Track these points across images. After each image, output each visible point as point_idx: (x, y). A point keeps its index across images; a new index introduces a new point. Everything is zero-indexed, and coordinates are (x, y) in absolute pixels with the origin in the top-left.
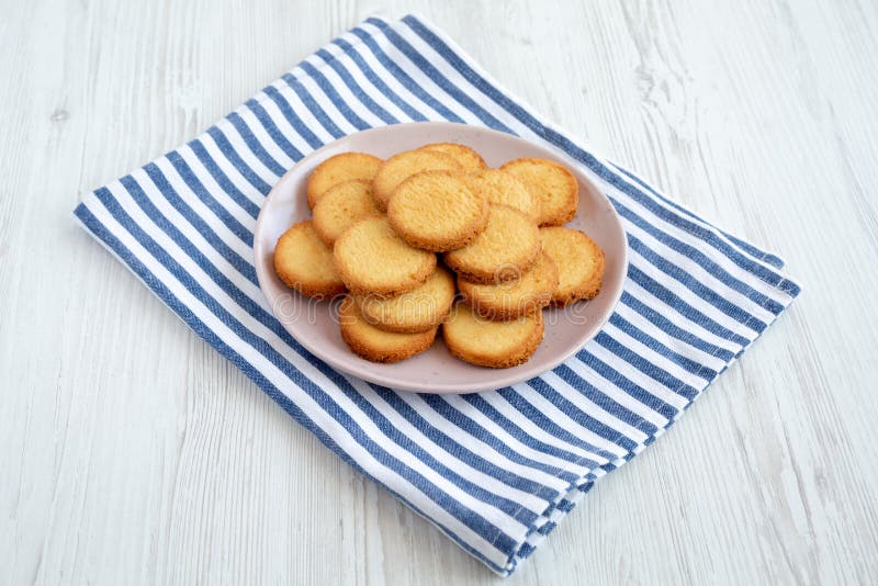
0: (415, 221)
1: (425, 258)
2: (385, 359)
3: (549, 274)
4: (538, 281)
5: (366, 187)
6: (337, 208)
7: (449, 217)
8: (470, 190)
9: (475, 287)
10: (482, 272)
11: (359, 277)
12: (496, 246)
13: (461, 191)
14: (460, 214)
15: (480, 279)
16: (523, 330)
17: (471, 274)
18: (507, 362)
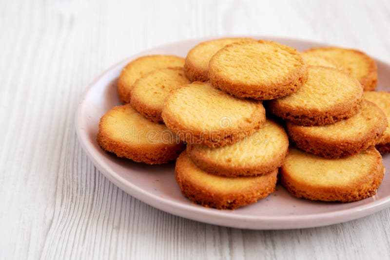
0: (240, 74)
1: (255, 107)
2: (234, 203)
3: (378, 114)
4: (369, 119)
5: (178, 72)
6: (155, 87)
7: (272, 68)
8: (285, 50)
9: (309, 128)
10: (315, 111)
11: (196, 126)
12: (322, 91)
13: (276, 51)
14: (281, 66)
15: (313, 119)
16: (365, 164)
17: (304, 116)
18: (356, 193)
